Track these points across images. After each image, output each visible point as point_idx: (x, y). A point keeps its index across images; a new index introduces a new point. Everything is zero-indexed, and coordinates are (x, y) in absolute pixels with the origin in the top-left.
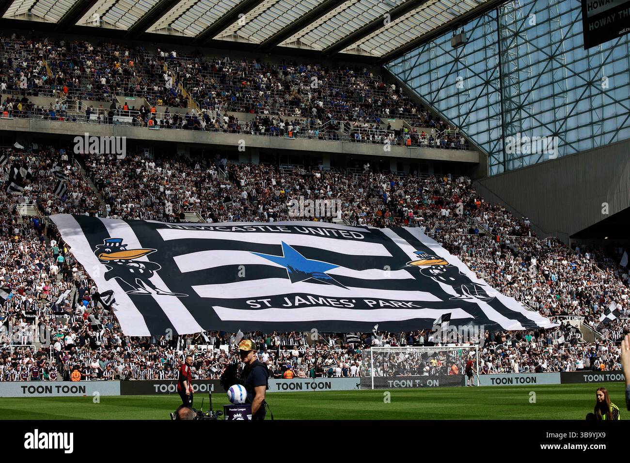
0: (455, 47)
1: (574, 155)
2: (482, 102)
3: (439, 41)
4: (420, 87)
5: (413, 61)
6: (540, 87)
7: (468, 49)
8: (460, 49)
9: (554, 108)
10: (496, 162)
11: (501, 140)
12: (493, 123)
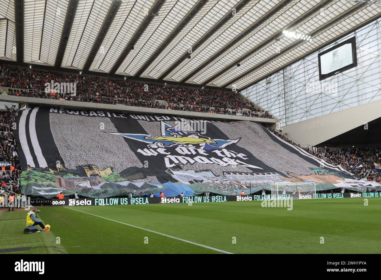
0: (267, 84)
1: (314, 118)
2: (277, 102)
3: (260, 83)
4: (253, 99)
5: (250, 90)
6: (301, 96)
7: (271, 84)
8: (268, 85)
9: (306, 103)
10: (282, 122)
11: (285, 115)
12: (281, 109)
